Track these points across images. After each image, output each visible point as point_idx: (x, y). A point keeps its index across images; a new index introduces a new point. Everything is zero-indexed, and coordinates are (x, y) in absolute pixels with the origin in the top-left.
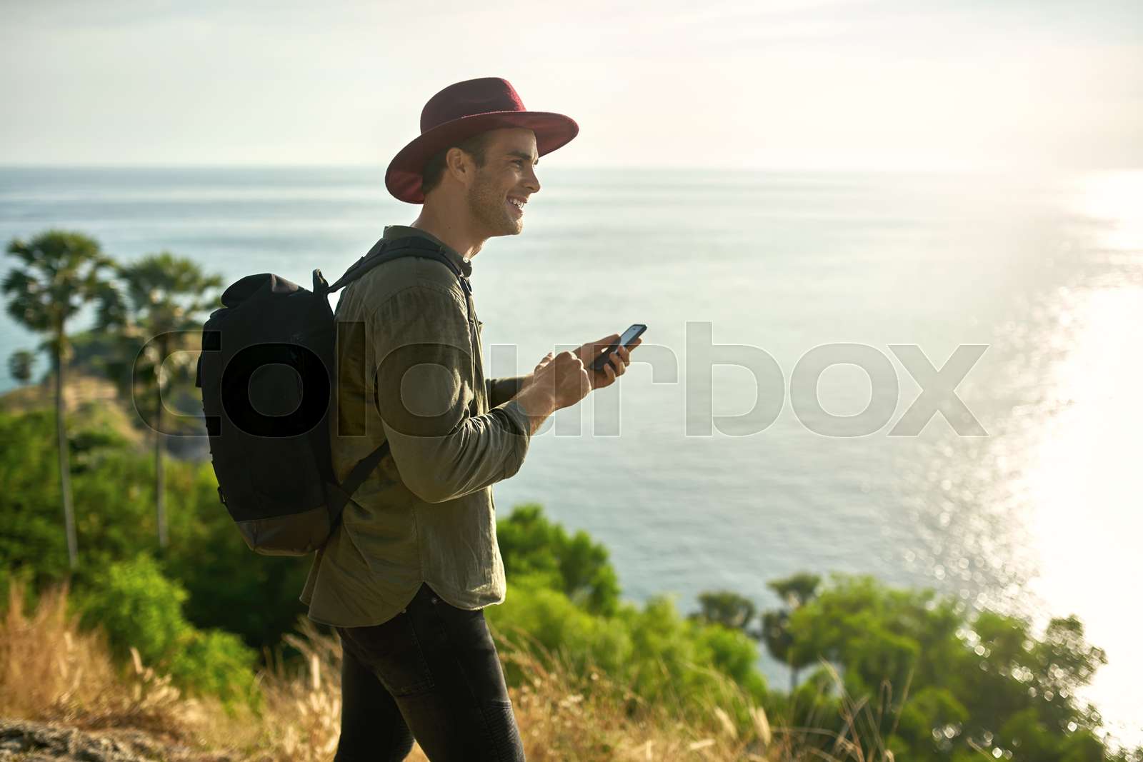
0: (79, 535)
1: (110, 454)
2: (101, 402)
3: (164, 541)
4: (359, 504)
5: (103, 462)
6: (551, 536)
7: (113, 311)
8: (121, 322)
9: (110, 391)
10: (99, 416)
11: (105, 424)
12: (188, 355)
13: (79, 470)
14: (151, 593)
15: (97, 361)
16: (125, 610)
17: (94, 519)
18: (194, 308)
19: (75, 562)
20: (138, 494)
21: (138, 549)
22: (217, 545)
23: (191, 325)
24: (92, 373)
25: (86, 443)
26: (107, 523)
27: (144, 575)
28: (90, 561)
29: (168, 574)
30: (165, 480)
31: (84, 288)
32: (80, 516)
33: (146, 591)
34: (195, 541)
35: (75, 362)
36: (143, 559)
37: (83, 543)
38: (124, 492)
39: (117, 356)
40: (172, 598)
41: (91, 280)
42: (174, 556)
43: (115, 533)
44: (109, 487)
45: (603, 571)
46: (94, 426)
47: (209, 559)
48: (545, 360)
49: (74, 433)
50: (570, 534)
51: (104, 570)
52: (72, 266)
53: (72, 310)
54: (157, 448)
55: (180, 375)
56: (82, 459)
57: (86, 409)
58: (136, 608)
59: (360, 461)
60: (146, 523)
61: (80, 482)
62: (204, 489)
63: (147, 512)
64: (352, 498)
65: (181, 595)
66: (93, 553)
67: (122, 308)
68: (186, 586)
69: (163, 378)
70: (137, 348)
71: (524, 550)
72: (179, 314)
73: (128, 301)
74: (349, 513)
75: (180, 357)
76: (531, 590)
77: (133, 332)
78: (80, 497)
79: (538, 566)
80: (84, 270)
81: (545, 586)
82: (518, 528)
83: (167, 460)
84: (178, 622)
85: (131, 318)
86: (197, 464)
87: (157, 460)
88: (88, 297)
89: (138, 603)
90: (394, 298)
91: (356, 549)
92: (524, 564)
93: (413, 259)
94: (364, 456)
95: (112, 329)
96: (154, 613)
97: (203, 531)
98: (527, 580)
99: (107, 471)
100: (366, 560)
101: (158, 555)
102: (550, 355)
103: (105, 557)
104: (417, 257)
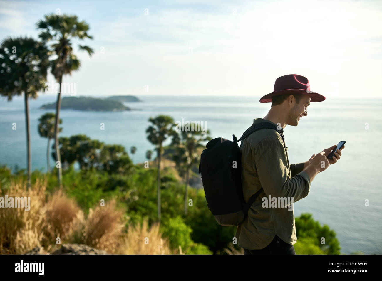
0: (162, 208)
1: (172, 184)
2: (170, 167)
3: (186, 213)
4: (253, 209)
5: (170, 186)
6: (315, 225)
7: (176, 140)
8: (178, 143)
9: (174, 164)
10: (170, 172)
11: (171, 174)
12: (197, 155)
13: (163, 188)
14: (181, 229)
15: (170, 155)
16: (173, 234)
17: (166, 203)
18: (200, 140)
19: (160, 216)
20: (179, 197)
21: (178, 214)
22: (202, 216)
23: (199, 145)
24: (168, 158)
25: (166, 180)
26: (170, 205)
27: (179, 223)
28: (164, 217)
29: (187, 223)
30: (188, 194)
31: (168, 132)
32: (163, 202)
33: (179, 228)
34: (195, 214)
35: (164, 155)
36: (179, 218)
37: (163, 211)
38: (175, 196)
39: (176, 154)
40: (187, 231)
41: (171, 130)
42: (189, 218)
43: (172, 208)
44: (171, 194)
45: (334, 241)
46: (168, 174)
47: (199, 220)
48: (313, 156)
49: (162, 176)
50: (321, 226)
51: (168, 220)
52: (166, 125)
53: (164, 139)
54: (186, 183)
55: (195, 160)
56: (164, 184)
57: (166, 169)
58: (176, 234)
59: (253, 195)
60: (181, 206)
61: (163, 192)
62: (200, 197)
63: (182, 203)
64: (251, 207)
65: (190, 230)
66: (165, 214)
67: (179, 139)
68: (192, 228)
69: (189, 161)
70: (182, 151)
71: (304, 230)
72: (196, 142)
73: (181, 137)
74: (250, 212)
75: (195, 155)
76: (307, 244)
77: (181, 146)
78: (163, 196)
79: (310, 236)
80: (169, 127)
81: (312, 243)
82: (303, 222)
83: (189, 187)
84: (189, 240)
85: (181, 142)
86: (198, 189)
87: (186, 187)
88: (170, 135)
89: (177, 231)
90: (260, 142)
91: (253, 224)
92: (305, 234)
93: (265, 129)
94: (253, 194)
95: (175, 146)
96: (182, 235)
97: (198, 211)
98: (306, 240)
99: (171, 189)
100: (257, 227)
101: (184, 217)
102: (314, 155)
103: (168, 216)
104: (266, 128)
